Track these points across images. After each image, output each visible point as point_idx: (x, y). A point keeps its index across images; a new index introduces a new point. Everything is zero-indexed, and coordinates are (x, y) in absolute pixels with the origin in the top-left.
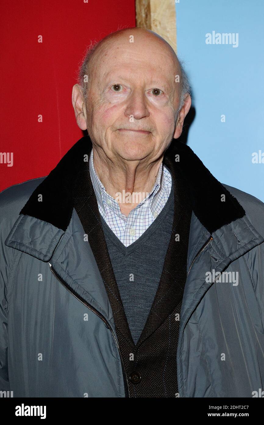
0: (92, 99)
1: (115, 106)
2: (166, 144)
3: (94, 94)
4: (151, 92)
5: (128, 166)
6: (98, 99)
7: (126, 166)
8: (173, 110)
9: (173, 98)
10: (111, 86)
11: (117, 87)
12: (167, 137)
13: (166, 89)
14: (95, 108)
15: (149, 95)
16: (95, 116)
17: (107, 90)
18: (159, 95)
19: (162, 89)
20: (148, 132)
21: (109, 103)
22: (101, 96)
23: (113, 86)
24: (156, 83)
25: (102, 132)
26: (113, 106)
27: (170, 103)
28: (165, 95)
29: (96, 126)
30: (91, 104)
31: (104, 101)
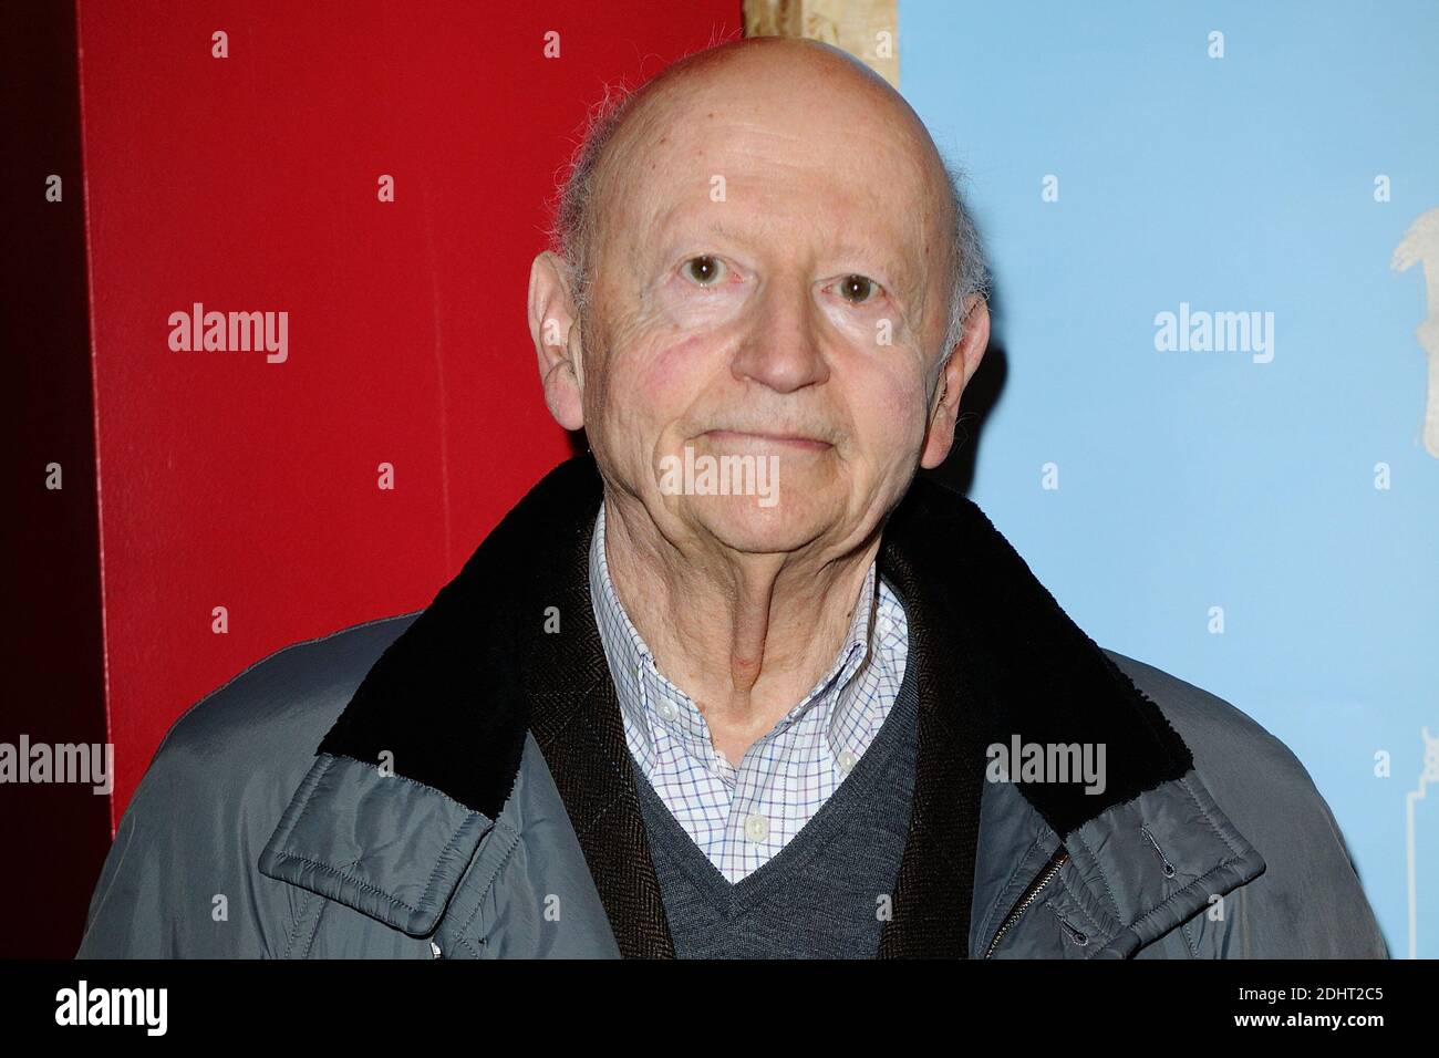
0: (605, 309)
1: (694, 341)
2: (893, 489)
3: (613, 292)
4: (838, 290)
5: (742, 572)
6: (628, 312)
7: (738, 573)
8: (921, 356)
9: (919, 311)
10: (680, 261)
11: (703, 268)
12: (893, 465)
13: (896, 277)
14: (616, 344)
15: (830, 301)
16: (617, 378)
17: (665, 278)
18: (866, 301)
19: (878, 276)
20: (822, 442)
21: (670, 326)
22: (643, 299)
23: (688, 261)
24: (856, 254)
25: (641, 438)
26: (687, 338)
27: (910, 332)
28: (891, 300)
29: (620, 416)
30: (600, 330)
31: (651, 321)
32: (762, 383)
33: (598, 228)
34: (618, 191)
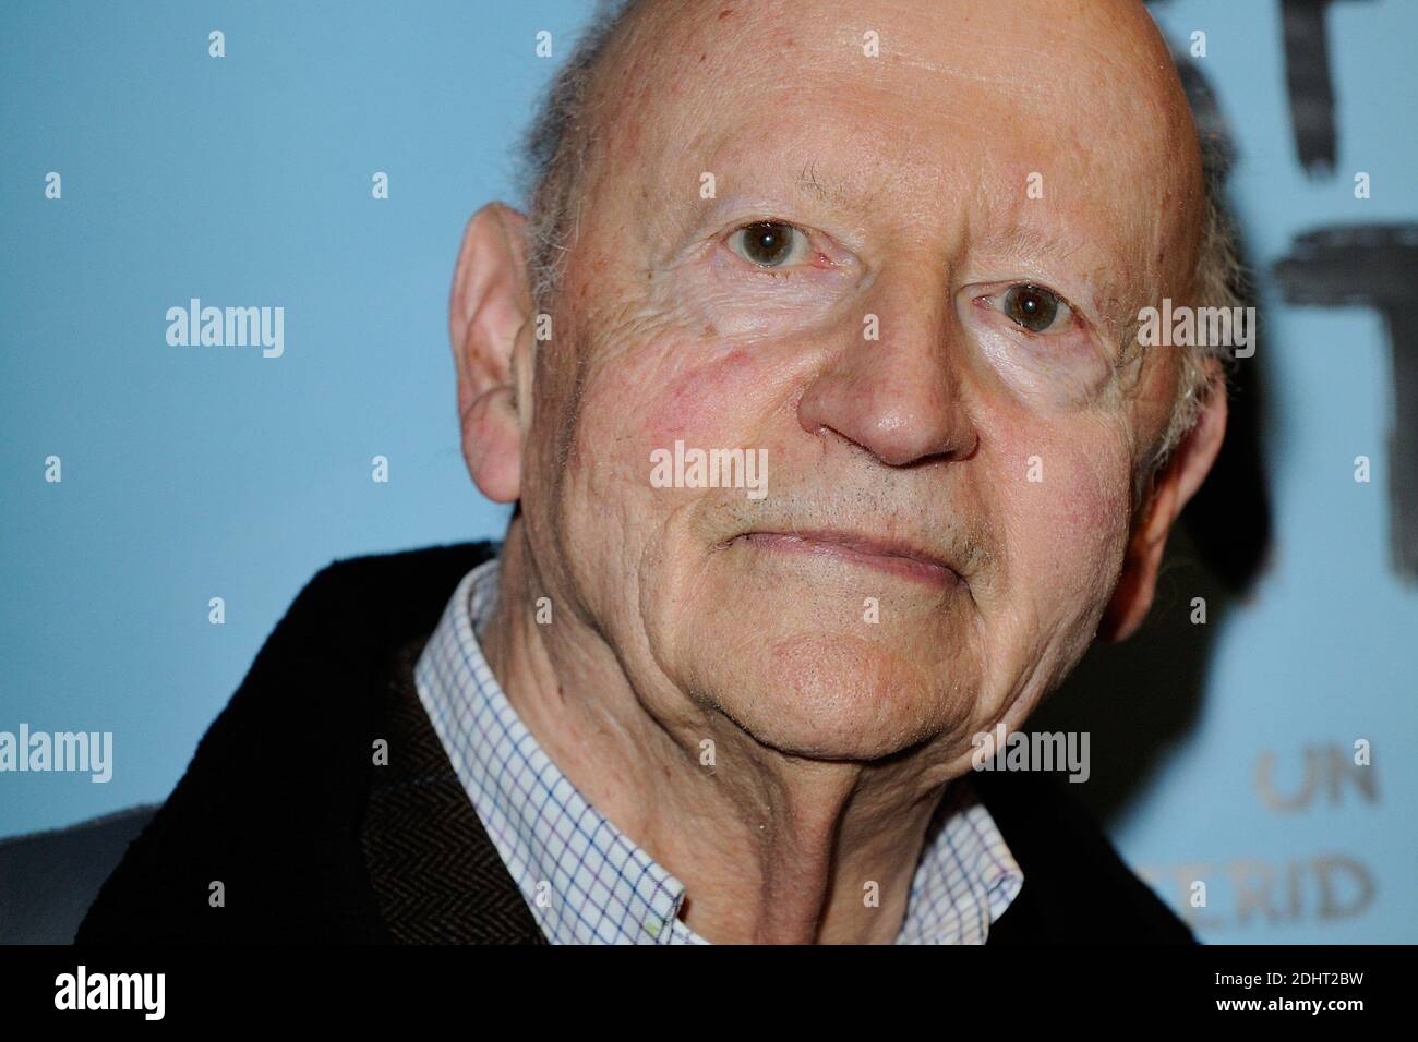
0: (583, 293)
1: (739, 357)
2: (1058, 666)
3: (600, 266)
4: (998, 303)
5: (786, 793)
6: (626, 299)
7: (776, 792)
8: (1131, 439)
9: (1137, 362)
10: (733, 226)
11: (767, 240)
12: (1064, 625)
13: (1108, 293)
14: (599, 353)
15: (987, 321)
16: (592, 411)
17: (695, 251)
18: (1048, 331)
19: (1076, 291)
20: (947, 566)
21: (699, 328)
22: (652, 282)
23: (743, 228)
24: (1041, 245)
25: (626, 520)
26: (725, 353)
27: (1119, 393)
28: (1093, 336)
29: (592, 476)
30: (571, 329)
31: (665, 318)
32: (853, 442)
33: (588, 158)
34: (632, 95)
